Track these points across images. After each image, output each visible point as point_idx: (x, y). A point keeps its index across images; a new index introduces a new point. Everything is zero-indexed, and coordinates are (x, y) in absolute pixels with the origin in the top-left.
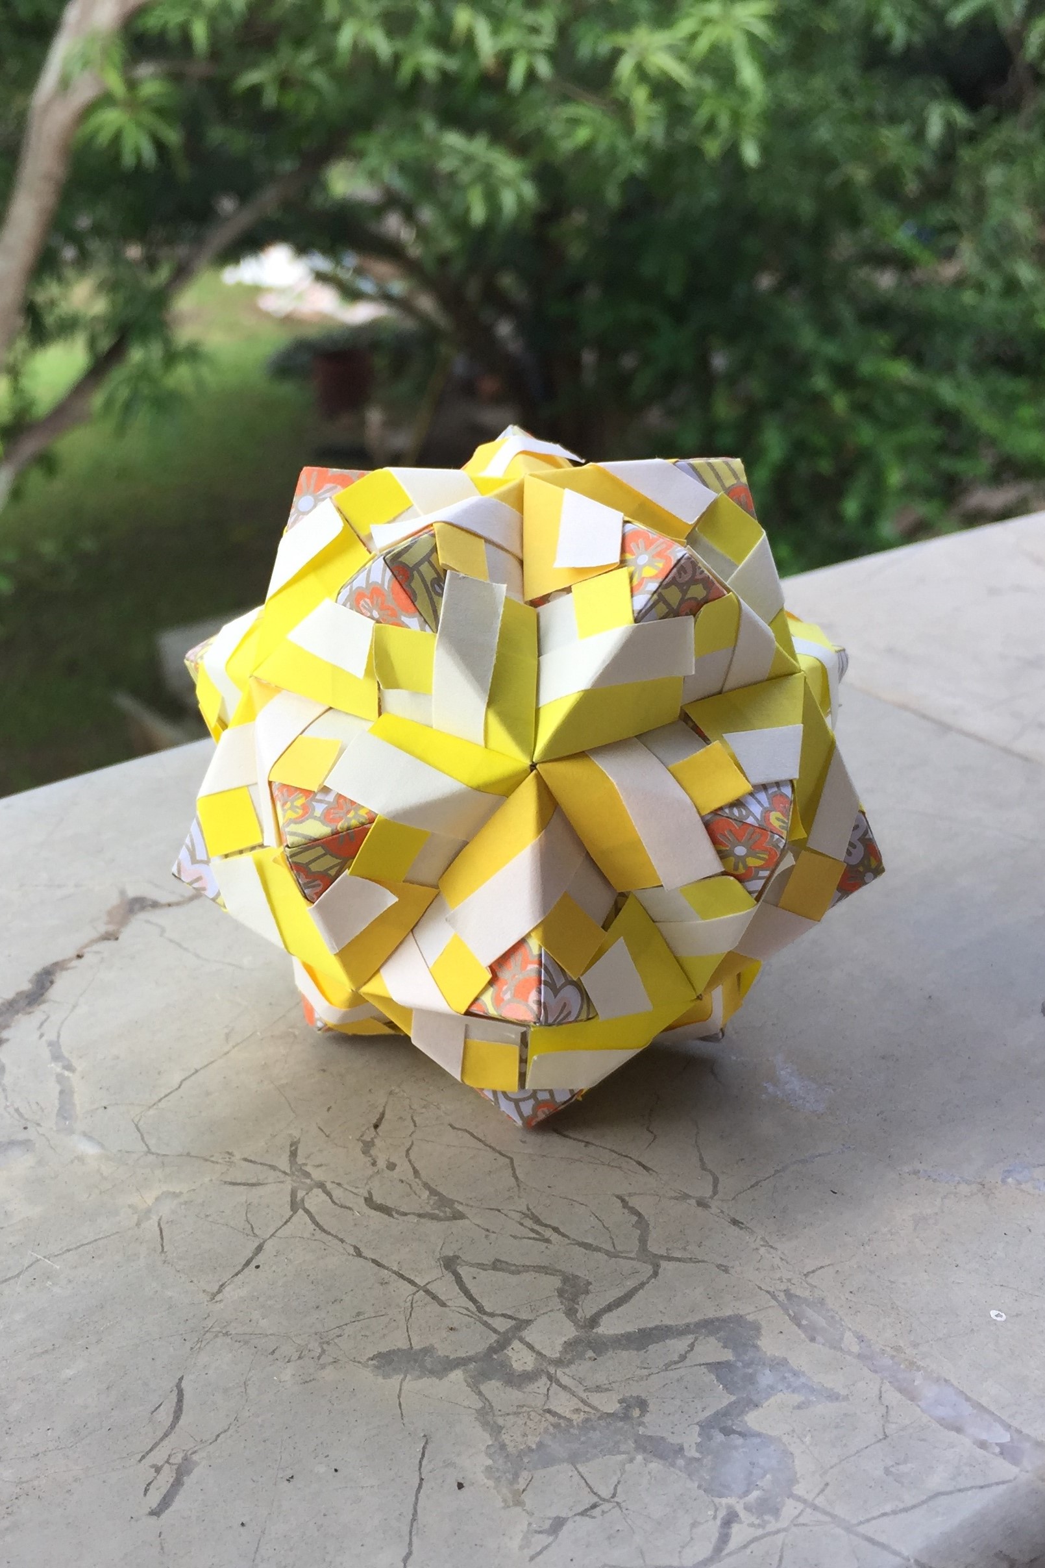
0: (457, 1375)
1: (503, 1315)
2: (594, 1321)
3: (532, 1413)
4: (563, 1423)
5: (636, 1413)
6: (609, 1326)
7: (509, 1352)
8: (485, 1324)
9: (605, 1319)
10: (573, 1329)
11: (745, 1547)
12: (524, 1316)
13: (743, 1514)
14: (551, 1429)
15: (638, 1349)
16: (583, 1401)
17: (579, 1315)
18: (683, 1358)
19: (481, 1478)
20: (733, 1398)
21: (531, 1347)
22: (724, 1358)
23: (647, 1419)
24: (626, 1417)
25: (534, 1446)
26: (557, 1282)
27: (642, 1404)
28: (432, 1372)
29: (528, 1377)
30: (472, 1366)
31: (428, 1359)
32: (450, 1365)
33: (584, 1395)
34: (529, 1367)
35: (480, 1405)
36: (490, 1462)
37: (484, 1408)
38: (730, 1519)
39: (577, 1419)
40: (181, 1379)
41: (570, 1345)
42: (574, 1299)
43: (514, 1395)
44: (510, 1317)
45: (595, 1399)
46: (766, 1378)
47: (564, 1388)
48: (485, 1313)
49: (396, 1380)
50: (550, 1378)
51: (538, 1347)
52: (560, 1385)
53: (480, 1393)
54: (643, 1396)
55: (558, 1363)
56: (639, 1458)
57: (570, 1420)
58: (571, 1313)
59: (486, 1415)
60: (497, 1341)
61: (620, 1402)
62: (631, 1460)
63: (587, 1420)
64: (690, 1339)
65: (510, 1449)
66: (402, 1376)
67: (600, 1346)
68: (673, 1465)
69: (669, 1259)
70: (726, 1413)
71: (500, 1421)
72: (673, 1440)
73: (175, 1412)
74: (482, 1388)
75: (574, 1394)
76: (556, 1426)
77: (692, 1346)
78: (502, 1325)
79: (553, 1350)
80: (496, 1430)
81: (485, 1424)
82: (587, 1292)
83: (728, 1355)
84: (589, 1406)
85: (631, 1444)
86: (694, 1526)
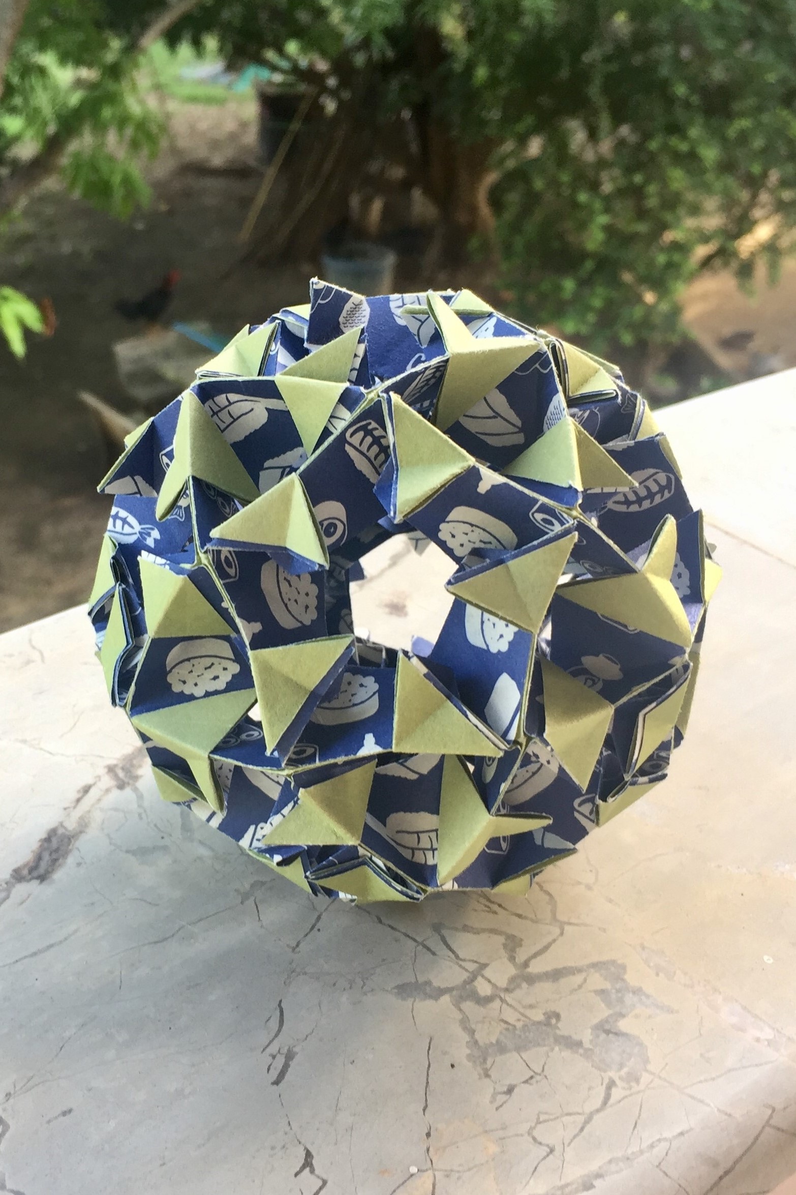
0: (446, 999)
1: (470, 961)
2: (526, 964)
3: (492, 1023)
4: (511, 1027)
5: (554, 1021)
6: (535, 967)
7: (476, 983)
8: (460, 966)
9: (533, 963)
10: (514, 969)
11: (620, 1101)
12: (483, 960)
13: (618, 1082)
14: (504, 1032)
15: (553, 981)
16: (523, 1015)
17: (517, 960)
18: (580, 987)
19: (465, 1061)
20: (611, 1012)
21: (489, 981)
22: (603, 987)
23: (559, 1025)
24: (547, 1024)
25: (494, 1042)
26: (501, 939)
27: (558, 1016)
28: (431, 997)
29: (488, 1000)
30: (454, 993)
31: (428, 989)
32: (441, 992)
33: (522, 1010)
34: (488, 993)
35: (461, 1017)
36: (468, 1051)
37: (463, 1019)
38: (611, 1084)
39: (519, 1025)
40: (281, 1001)
41: (512, 980)
42: (513, 950)
43: (482, 1011)
44: (476, 962)
45: (528, 1013)
46: (629, 998)
47: (511, 1006)
48: (461, 960)
49: (410, 1001)
50: (502, 1000)
51: (493, 981)
52: (508, 1004)
53: (460, 1010)
54: (557, 1011)
55: (507, 990)
56: (557, 1049)
57: (514, 1026)
58: (512, 959)
59: (465, 1023)
60: (468, 977)
61: (544, 1014)
62: (552, 1050)
63: (525, 1026)
64: (584, 975)
65: (481, 1043)
66: (412, 1000)
67: (531, 980)
68: (577, 1052)
69: (570, 924)
70: (606, 1021)
71: (473, 1026)
72: (576, 1037)
73: (280, 1022)
74: (461, 1006)
75: (516, 1010)
76: (507, 1029)
77: (585, 980)
78: (471, 967)
79: (502, 983)
80: (472, 1032)
81: (465, 1029)
82: (521, 946)
83: (607, 985)
84: (526, 1017)
85: (552, 1040)
86: (589, 1089)
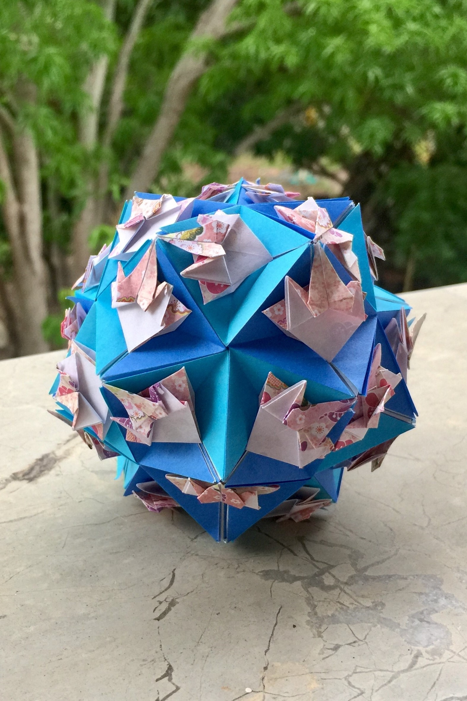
0: (298, 583)
1: (321, 562)
2: (364, 570)
3: (331, 603)
4: (345, 609)
5: (379, 608)
6: (372, 572)
7: (323, 577)
8: (313, 565)
9: (370, 569)
10: (354, 571)
11: (423, 667)
12: (331, 563)
13: (424, 654)
14: (340, 611)
15: (384, 583)
16: (355, 600)
17: (358, 566)
18: (404, 588)
19: (304, 624)
20: (426, 607)
21: (333, 576)
22: (423, 591)
23: (384, 611)
24: (374, 609)
25: (330, 615)
26: (349, 552)
27: (382, 605)
28: (287, 581)
29: (331, 588)
30: (306, 580)
31: (286, 575)
32: (296, 579)
34: (332, 584)
35: (307, 596)
36: (309, 619)
38: (418, 655)
39: (351, 607)
40: (174, 570)
41: (351, 577)
42: (356, 560)
43: (325, 594)
44: (325, 563)
45: (361, 600)
46: (442, 601)
47: (348, 594)
48: (314, 560)
49: (270, 581)
50: (341, 589)
51: (337, 577)
52: (345, 593)
53: (308, 591)
54: (383, 601)
55: (346, 583)
56: (378, 626)
57: (348, 608)
58: (354, 565)
59: (309, 601)
60: (318, 572)
61: (371, 603)
62: (374, 626)
63: (355, 608)
64: (408, 581)
65: (319, 615)
66: (273, 580)
67: (366, 580)
68: (394, 630)
70: (422, 613)
71: (316, 603)
72: (395, 620)
73: (171, 582)
74: (309, 589)
75: (350, 597)
76: (342, 609)
77: (409, 584)
78: (321, 566)
79: (344, 578)
80: (314, 607)
81: (309, 604)
82: (362, 558)
84: (357, 603)
85: (375, 620)
86: (400, 655)
